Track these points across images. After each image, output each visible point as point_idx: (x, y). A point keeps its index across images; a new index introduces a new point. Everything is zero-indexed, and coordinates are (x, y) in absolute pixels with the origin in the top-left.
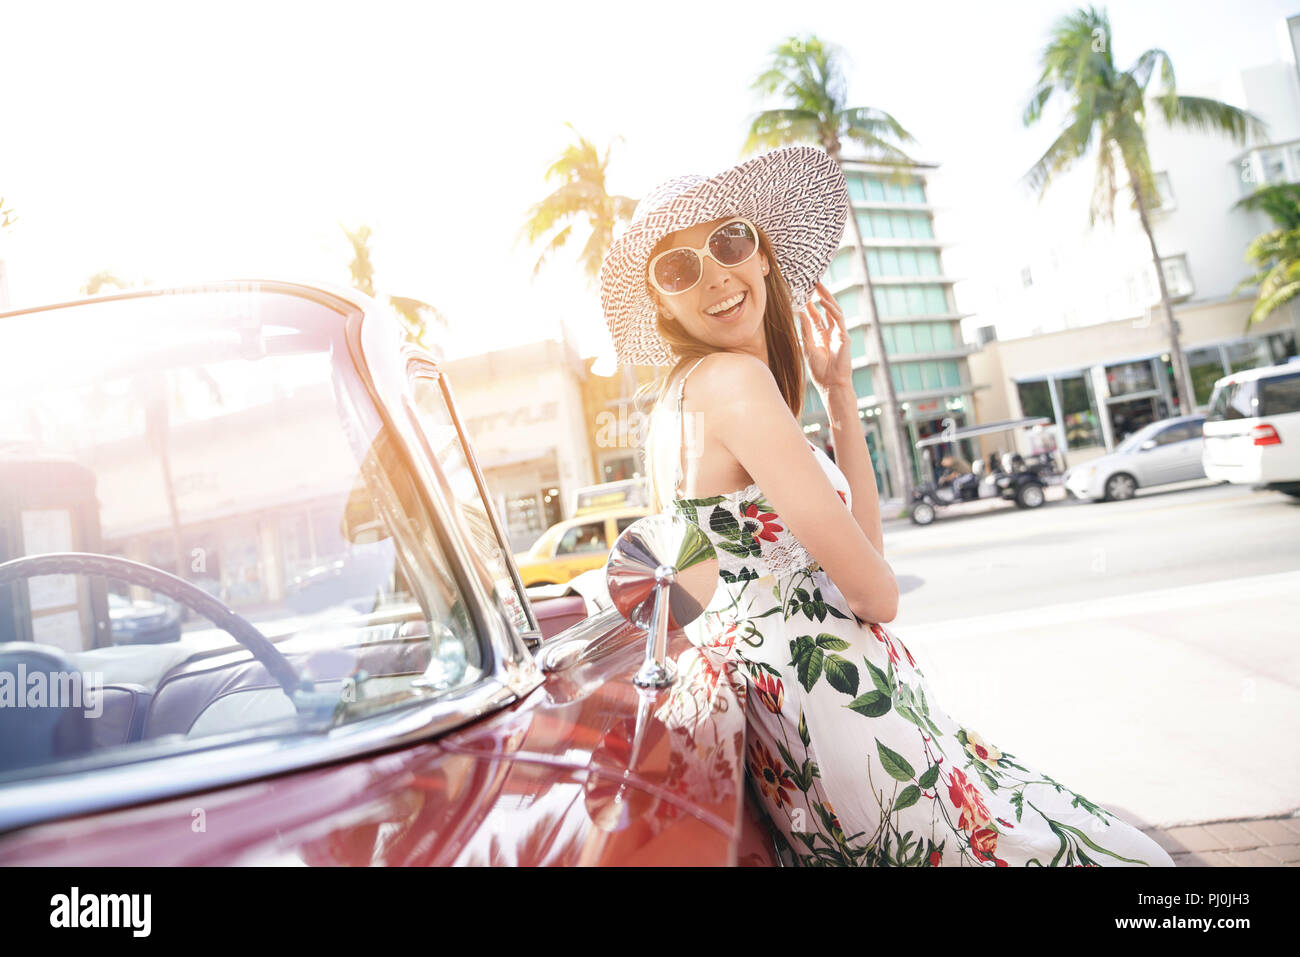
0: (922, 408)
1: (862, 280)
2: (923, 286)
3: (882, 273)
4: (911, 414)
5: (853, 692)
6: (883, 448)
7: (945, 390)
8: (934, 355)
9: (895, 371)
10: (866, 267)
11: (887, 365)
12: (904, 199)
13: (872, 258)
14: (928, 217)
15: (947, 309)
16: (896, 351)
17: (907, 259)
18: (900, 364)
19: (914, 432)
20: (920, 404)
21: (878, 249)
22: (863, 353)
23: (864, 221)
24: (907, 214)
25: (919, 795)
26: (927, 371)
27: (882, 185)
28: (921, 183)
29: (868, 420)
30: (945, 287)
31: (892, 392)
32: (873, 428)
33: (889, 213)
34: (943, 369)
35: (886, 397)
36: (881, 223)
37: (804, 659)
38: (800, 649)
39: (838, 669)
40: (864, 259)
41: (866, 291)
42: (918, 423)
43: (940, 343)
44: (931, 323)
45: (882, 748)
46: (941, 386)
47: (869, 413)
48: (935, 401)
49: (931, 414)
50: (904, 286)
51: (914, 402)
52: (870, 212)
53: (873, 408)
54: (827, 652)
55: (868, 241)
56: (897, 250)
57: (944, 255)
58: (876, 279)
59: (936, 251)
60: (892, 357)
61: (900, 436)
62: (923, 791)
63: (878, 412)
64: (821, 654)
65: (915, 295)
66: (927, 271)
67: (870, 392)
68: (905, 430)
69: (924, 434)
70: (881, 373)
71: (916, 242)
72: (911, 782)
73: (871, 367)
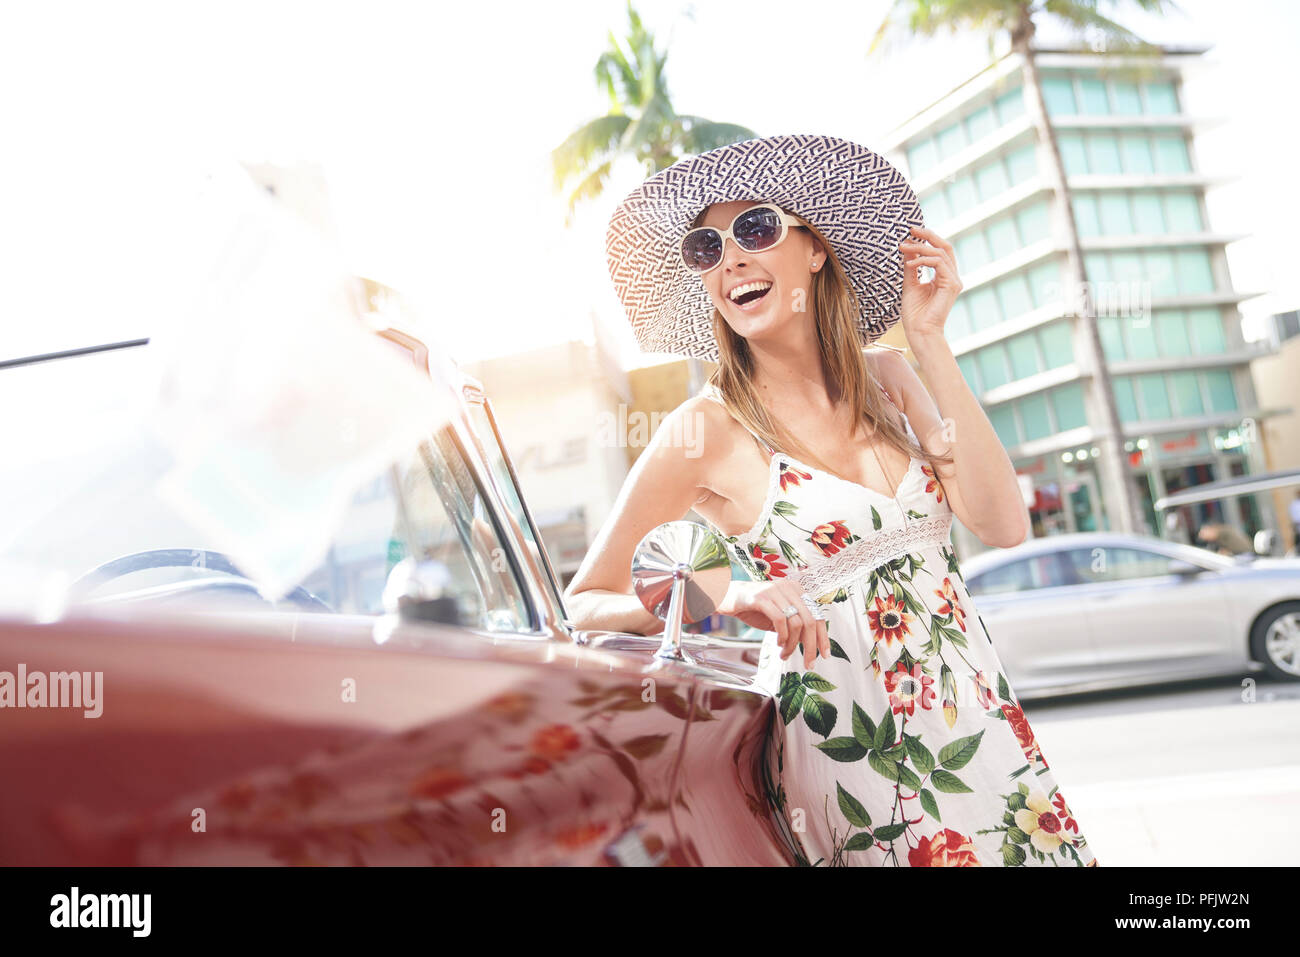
0: (1169, 446)
1: (1067, 244)
2: (1172, 250)
3: (1102, 232)
4: (1152, 457)
5: (826, 733)
6: (1104, 511)
7: (1212, 417)
8: (1190, 361)
9: (1121, 388)
10: (1073, 224)
11: (1107, 378)
12: (1142, 110)
13: (1083, 207)
14: (1185, 136)
15: (1215, 286)
16: (1126, 355)
17: (1146, 207)
18: (1131, 376)
19: (1157, 485)
20: (1167, 439)
21: (1095, 193)
22: (1071, 360)
23: (1071, 149)
24: (1147, 133)
25: (871, 844)
26: (1180, 389)
27: (1105, 89)
28: (1174, 82)
29: (1080, 467)
30: (1212, 249)
31: (1116, 421)
32: (1086, 478)
33: (1116, 133)
34: (1206, 383)
35: (1106, 430)
36: (1102, 150)
37: (790, 694)
38: (788, 683)
39: (816, 709)
40: (1070, 210)
41: (1073, 260)
42: (1164, 472)
43: (1204, 340)
44: (1185, 309)
45: (841, 791)
46: (1203, 410)
47: (1082, 455)
48: (1193, 435)
49: (1186, 456)
50: (1140, 251)
51: (1159, 437)
52: (1083, 133)
53: (1088, 446)
54: (810, 691)
55: (1077, 181)
56: (1129, 192)
57: (1210, 197)
58: (1087, 242)
59: (1197, 192)
60: (1115, 366)
61: (1129, 491)
62: (876, 841)
63: (1095, 452)
64: (804, 692)
65: (1160, 265)
66: (1180, 223)
67: (1082, 422)
68: (1141, 483)
69: (1173, 486)
70: (1098, 391)
71: (1161, 179)
72: (865, 830)
73: (1083, 381)
